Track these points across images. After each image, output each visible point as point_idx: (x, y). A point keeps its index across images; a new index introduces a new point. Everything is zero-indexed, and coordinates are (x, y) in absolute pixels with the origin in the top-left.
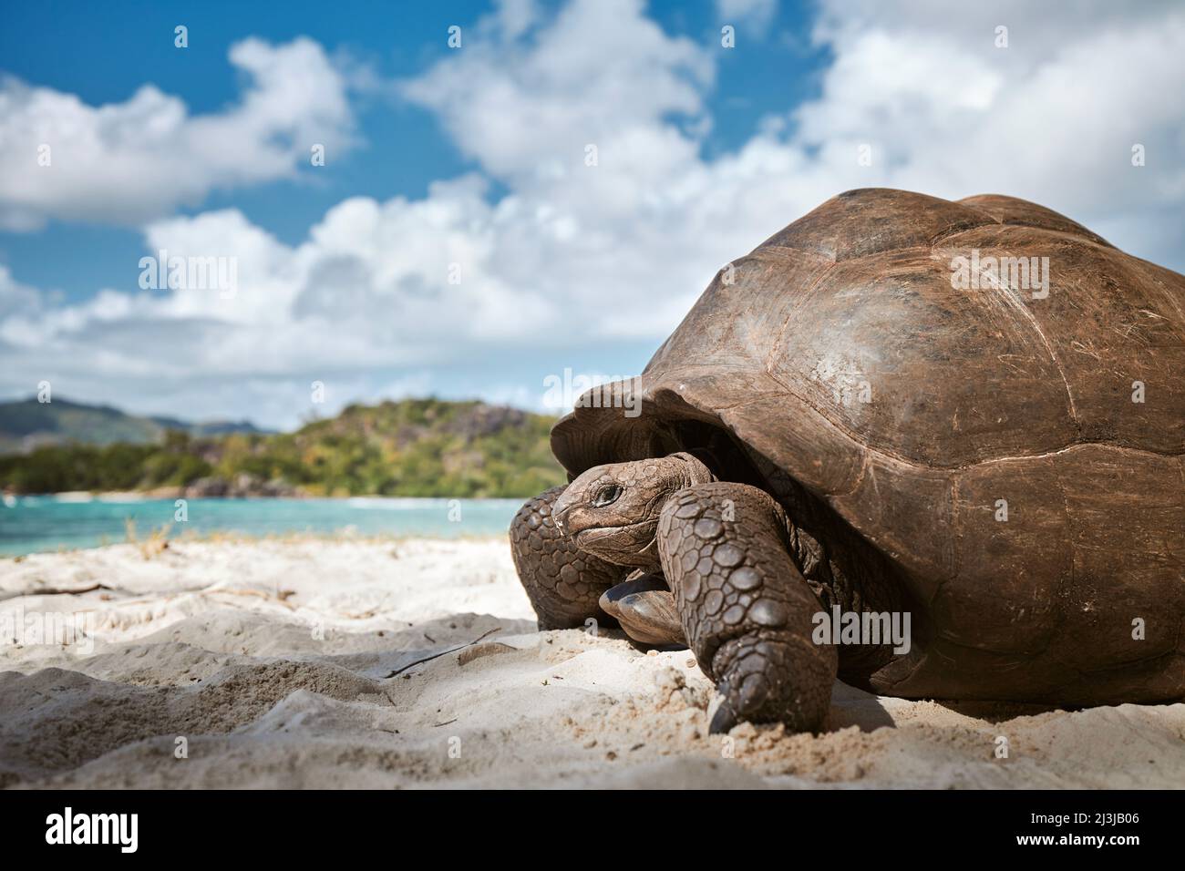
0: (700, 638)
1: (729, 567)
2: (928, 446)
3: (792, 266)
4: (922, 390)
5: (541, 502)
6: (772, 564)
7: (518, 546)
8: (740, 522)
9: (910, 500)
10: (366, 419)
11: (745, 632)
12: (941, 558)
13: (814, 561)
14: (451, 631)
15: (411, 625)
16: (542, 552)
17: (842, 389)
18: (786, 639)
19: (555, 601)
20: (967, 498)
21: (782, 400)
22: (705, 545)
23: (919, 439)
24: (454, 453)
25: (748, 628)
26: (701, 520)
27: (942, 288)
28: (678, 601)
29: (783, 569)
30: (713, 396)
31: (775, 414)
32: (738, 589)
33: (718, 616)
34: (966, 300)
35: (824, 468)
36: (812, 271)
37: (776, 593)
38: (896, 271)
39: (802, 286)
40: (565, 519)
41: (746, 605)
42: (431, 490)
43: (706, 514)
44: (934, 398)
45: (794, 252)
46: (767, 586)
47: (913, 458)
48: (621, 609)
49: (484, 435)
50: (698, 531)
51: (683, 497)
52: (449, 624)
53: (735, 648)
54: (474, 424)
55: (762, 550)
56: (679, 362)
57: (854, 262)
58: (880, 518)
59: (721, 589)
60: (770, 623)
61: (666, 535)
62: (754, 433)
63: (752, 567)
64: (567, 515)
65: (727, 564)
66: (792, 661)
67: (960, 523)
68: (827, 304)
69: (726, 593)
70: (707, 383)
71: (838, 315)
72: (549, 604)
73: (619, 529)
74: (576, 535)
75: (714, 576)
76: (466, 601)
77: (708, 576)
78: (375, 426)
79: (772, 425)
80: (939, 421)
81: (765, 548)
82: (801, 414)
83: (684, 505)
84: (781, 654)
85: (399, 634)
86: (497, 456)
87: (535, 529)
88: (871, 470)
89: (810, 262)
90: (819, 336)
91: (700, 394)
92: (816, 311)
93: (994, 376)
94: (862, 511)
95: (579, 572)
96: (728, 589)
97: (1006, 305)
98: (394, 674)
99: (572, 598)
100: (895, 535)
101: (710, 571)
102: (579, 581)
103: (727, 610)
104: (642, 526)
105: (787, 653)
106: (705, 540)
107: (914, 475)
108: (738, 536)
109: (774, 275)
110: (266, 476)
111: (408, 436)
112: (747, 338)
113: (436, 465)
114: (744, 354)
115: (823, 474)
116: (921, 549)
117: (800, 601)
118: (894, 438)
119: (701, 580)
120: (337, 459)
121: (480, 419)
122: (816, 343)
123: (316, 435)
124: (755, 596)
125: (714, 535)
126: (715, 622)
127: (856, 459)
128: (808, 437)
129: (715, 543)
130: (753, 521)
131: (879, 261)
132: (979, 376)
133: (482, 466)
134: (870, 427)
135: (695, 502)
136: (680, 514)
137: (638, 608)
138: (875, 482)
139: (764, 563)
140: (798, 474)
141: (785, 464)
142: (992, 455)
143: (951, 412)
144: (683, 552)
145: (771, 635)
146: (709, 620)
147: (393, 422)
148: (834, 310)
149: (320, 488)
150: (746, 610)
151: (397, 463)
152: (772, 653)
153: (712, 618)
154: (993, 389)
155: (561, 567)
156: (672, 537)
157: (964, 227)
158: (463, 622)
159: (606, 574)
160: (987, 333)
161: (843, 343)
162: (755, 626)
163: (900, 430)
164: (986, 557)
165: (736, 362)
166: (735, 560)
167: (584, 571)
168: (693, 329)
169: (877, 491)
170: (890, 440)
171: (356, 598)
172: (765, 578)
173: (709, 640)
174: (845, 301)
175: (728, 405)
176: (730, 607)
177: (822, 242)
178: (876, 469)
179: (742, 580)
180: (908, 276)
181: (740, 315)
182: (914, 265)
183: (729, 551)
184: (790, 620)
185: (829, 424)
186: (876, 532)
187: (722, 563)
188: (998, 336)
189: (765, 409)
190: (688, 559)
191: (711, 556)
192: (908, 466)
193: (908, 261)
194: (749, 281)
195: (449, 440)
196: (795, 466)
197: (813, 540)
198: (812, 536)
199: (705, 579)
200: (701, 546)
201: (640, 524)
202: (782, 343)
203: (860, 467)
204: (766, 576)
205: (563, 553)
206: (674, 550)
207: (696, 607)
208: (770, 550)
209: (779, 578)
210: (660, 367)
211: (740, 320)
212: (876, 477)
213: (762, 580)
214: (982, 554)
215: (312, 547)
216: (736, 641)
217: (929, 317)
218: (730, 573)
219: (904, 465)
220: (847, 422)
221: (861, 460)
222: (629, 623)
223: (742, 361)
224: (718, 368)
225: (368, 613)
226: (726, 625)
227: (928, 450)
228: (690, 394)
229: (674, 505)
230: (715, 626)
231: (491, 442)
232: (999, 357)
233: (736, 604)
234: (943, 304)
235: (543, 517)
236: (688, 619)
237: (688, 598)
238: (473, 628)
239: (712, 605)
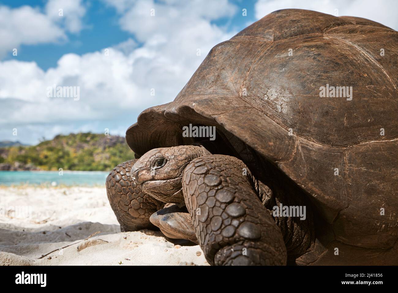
0: (208, 244)
1: (225, 203)
2: (331, 134)
3: (250, 44)
4: (326, 104)
5: (121, 168)
6: (250, 201)
7: (110, 190)
8: (230, 176)
9: (322, 164)
10: (64, 141)
11: (235, 242)
12: (340, 197)
13: (267, 198)
14: (79, 231)
15: (60, 228)
16: (121, 193)
17: (282, 104)
18: (260, 247)
19: (129, 217)
20: (353, 163)
21: (249, 111)
22: (210, 189)
23: (325, 131)
24: (98, 154)
25: (237, 239)
26: (208, 175)
27: (333, 52)
28: (194, 221)
29: (256, 204)
30: (211, 109)
31: (246, 117)
32: (231, 216)
33: (219, 232)
34: (346, 57)
35: (275, 147)
36: (261, 46)
37: (253, 218)
38: (306, 44)
39: (256, 53)
40: (137, 176)
41: (236, 226)
42: (89, 168)
43: (211, 172)
44: (333, 108)
45: (251, 37)
46: (248, 214)
47: (322, 141)
48: (161, 223)
49: (109, 147)
50: (206, 181)
51: (197, 163)
52: (78, 228)
53: (229, 251)
54: (106, 143)
55: (244, 193)
56: (192, 93)
57: (283, 41)
58: (306, 174)
59: (221, 216)
60: (251, 237)
61: (188, 183)
62: (235, 127)
63: (239, 203)
64: (138, 173)
65: (224, 201)
66: (265, 260)
67: (350, 177)
68: (270, 61)
69: (224, 218)
70: (207, 103)
71: (277, 66)
72: (125, 219)
73: (165, 181)
74: (142, 184)
75: (217, 208)
76: (91, 215)
77: (213, 208)
78: (67, 143)
79: (245, 123)
80: (336, 121)
81: (245, 191)
82: (260, 117)
83: (198, 167)
84: (258, 256)
85: (53, 233)
86: (114, 155)
87: (118, 182)
88: (300, 148)
89: (260, 41)
90: (267, 77)
91: (204, 108)
92: (265, 65)
93: (364, 97)
94: (296, 171)
95: (140, 203)
96: (225, 216)
97: (367, 60)
98: (43, 256)
99: (137, 216)
100: (315, 184)
101: (214, 205)
102: (140, 208)
103: (225, 228)
104: (177, 180)
105: (261, 256)
106: (211, 187)
107: (324, 151)
108: (230, 184)
109: (240, 48)
110: (25, 162)
111: (81, 147)
112: (227, 80)
113: (91, 158)
114: (226, 88)
115: (274, 149)
116: (329, 191)
117: (267, 223)
118: (311, 130)
119: (209, 209)
120: (52, 156)
121: (108, 141)
122: (266, 81)
123: (45, 147)
124: (241, 220)
125: (216, 184)
126: (217, 235)
127: (291, 142)
128: (265, 130)
129: (216, 188)
130: (237, 176)
131: (296, 40)
132: (357, 97)
133: (109, 158)
134: (298, 125)
135: (204, 165)
136: (195, 172)
137: (170, 223)
138: (302, 155)
139: (245, 200)
140: (260, 149)
141: (253, 144)
142: (366, 140)
143: (343, 116)
144: (198, 194)
145: (251, 244)
146: (213, 234)
147: (74, 142)
148: (275, 64)
149: (46, 167)
150: (236, 228)
151: (76, 157)
152: (253, 256)
153: (214, 233)
154: (364, 104)
155: (131, 201)
156: (191, 184)
157: (339, 25)
158: (85, 226)
159: (154, 204)
160: (359, 74)
161: (281, 80)
162: (241, 238)
163: (315, 126)
164: (364, 196)
165: (222, 92)
166: (228, 198)
167: (143, 203)
168: (198, 77)
169: (304, 159)
170: (309, 132)
171: (40, 214)
172: (247, 210)
173: (213, 246)
174: (280, 59)
175: (220, 113)
176: (226, 226)
177: (266, 32)
178: (302, 147)
179: (233, 210)
180: (313, 46)
181: (223, 69)
182: (316, 41)
183: (225, 193)
184: (262, 235)
185: (275, 123)
186: (304, 182)
187: (221, 200)
188: (365, 76)
189: (240, 115)
190: (200, 197)
191: (214, 196)
192: (320, 145)
193: (312, 40)
194: (228, 52)
195: (95, 149)
196: (259, 145)
197: (267, 187)
198: (266, 185)
199: (211, 209)
200: (208, 190)
201: (176, 179)
202: (247, 81)
203: (294, 146)
204: (247, 208)
205: (132, 193)
206: (192, 192)
207: (205, 226)
208: (248, 193)
209: (254, 209)
210: (181, 97)
211: (224, 72)
212: (303, 152)
213: (245, 211)
214: (362, 194)
215: (30, 190)
216: (230, 247)
217: (327, 66)
218: (226, 207)
219: (318, 145)
220: (285, 122)
221: (294, 142)
222: (165, 230)
223: (225, 92)
224: (212, 95)
225: (44, 221)
226: (223, 237)
227: (331, 137)
228: (198, 108)
229: (192, 167)
230: (217, 238)
231: (112, 149)
232: (367, 87)
233: (230, 225)
234: (334, 59)
235: (122, 175)
236: (200, 232)
237: (200, 220)
238: (90, 229)
239: (215, 225)
